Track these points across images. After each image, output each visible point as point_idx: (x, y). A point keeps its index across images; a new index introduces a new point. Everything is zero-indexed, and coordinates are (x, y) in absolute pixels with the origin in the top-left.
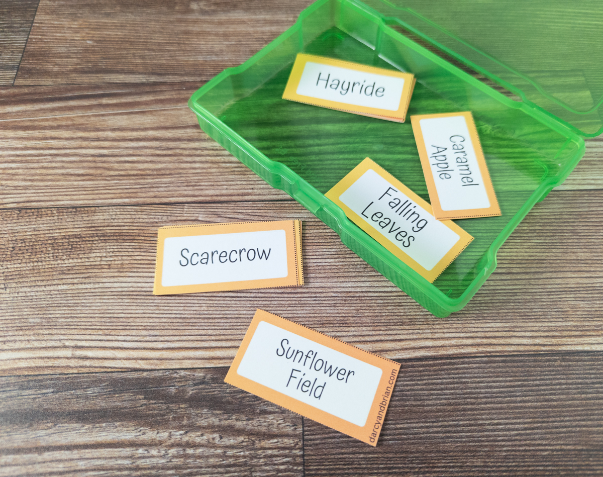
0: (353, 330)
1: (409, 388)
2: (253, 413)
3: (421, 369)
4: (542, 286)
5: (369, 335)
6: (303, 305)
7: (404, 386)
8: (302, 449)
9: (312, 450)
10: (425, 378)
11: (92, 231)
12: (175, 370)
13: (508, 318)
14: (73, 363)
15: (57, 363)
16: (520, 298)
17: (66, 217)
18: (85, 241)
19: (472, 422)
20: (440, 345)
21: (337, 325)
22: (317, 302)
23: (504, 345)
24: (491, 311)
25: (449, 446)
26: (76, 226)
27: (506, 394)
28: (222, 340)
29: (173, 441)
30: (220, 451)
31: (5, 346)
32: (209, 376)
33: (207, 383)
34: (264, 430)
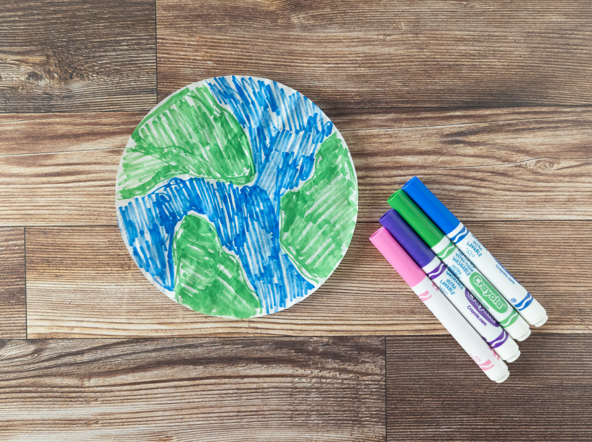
0: (418, 317)
2: (358, 362)
4: (542, 292)
6: (387, 300)
8: (385, 381)
9: (390, 382)
12: (311, 337)
14: (250, 331)
15: (240, 330)
21: (409, 313)
25: (467, 382)
28: (337, 320)
29: (313, 375)
30: (340, 381)
31: (207, 320)
32: (331, 341)
33: (330, 345)
34: (364, 371)
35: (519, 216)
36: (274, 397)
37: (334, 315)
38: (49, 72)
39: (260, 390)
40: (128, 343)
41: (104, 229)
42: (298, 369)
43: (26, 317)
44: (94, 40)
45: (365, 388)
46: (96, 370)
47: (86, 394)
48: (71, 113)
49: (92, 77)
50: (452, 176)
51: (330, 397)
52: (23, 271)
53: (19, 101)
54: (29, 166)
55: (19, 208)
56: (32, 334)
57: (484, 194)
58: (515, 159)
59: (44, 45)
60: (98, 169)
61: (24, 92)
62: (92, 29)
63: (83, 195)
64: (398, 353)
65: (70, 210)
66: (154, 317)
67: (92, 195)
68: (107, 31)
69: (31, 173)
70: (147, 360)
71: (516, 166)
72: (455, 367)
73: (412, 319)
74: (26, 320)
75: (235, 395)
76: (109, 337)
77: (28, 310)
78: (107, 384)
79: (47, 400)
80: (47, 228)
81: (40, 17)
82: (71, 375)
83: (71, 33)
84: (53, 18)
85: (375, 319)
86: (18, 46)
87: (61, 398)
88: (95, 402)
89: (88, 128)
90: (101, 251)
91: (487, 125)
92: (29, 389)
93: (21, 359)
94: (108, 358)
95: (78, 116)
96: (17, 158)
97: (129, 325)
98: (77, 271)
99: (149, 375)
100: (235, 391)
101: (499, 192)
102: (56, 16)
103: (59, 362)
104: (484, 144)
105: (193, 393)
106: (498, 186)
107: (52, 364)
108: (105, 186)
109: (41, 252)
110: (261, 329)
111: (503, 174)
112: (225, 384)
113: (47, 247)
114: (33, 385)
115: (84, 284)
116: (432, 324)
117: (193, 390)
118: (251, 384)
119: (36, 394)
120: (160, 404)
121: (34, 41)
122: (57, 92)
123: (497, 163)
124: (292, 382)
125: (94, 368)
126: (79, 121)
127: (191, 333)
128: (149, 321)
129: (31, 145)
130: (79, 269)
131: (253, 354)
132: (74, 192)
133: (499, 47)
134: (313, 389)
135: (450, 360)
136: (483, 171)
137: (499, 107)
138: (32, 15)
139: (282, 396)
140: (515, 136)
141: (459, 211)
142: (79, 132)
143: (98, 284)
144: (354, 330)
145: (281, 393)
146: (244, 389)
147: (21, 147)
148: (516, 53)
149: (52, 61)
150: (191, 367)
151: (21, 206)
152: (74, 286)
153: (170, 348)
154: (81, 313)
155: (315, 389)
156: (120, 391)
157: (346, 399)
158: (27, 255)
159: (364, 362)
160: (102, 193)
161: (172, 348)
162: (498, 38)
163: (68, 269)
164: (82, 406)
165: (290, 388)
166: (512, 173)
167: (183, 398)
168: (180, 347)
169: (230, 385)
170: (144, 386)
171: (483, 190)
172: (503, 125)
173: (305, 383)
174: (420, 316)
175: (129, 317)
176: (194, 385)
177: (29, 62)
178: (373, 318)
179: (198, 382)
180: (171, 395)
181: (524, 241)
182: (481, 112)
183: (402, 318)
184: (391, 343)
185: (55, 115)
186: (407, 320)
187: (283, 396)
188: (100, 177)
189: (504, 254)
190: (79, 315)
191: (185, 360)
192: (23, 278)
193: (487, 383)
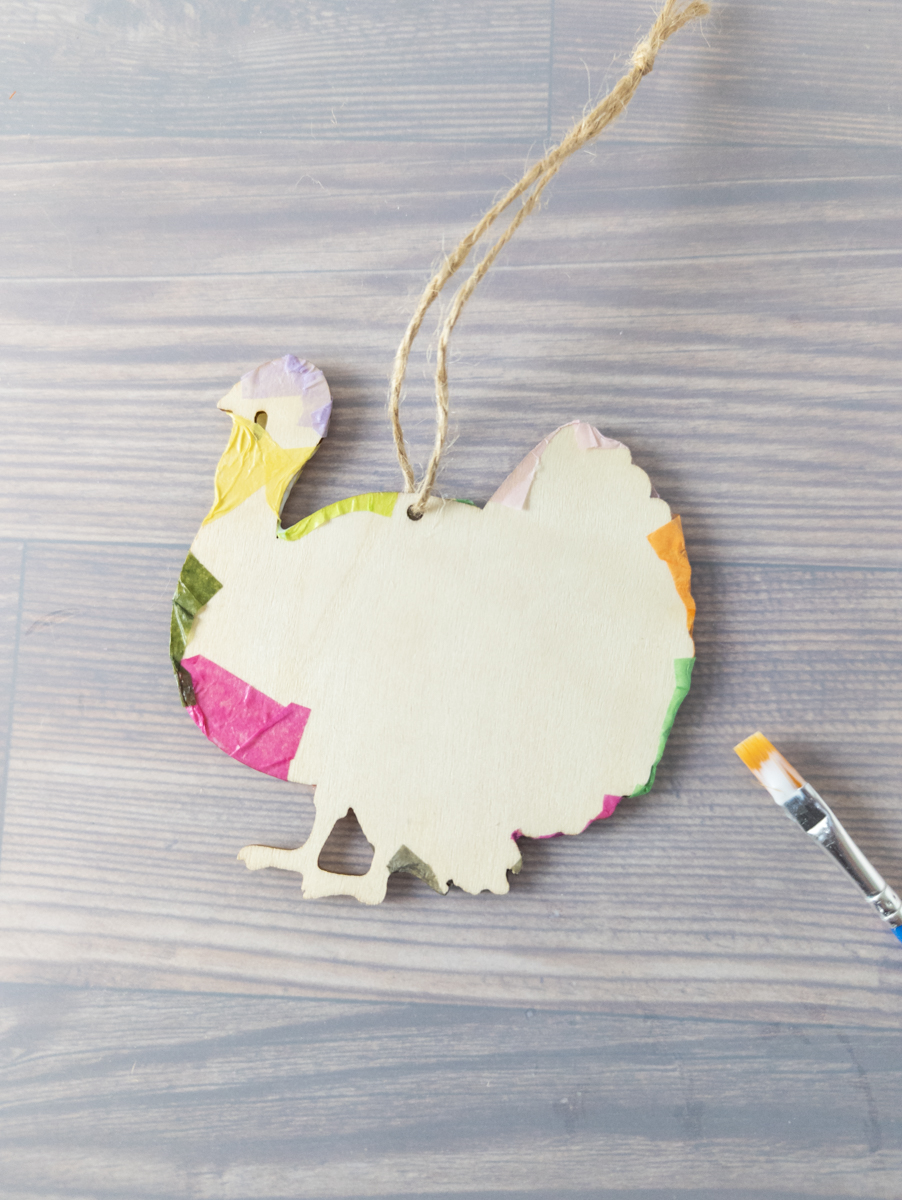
11: (867, 642)
17: (790, 595)
18: (855, 673)
26: (823, 626)
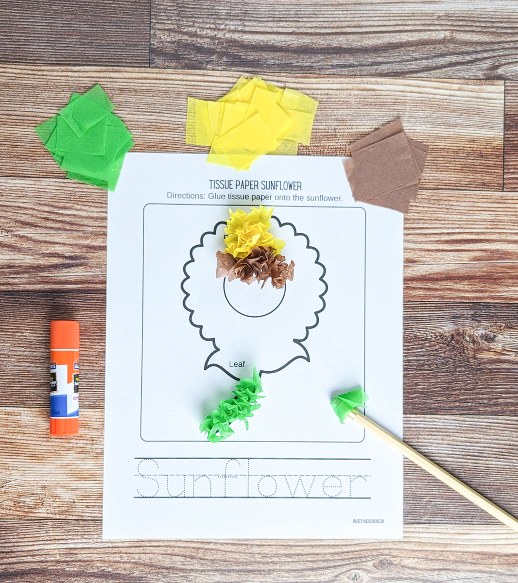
0: (116, 85)
1: (87, 49)
2: (178, 43)
3: (78, 59)
5: (107, 82)
6: (147, 104)
7: (90, 51)
8: (151, 22)
9: (146, 21)
10: (76, 54)
12: (224, 70)
13: (18, 86)
14: (284, 79)
15: (294, 80)
16: (7, 98)
19: (53, 28)
20: (64, 73)
21: (126, 89)
22: (137, 105)
23: (24, 69)
24: (27, 91)
25: (69, 17)
27: (30, 41)
28: (197, 86)
29: (223, 32)
30: (197, 25)
31: (326, 92)
32: (204, 65)
33: (205, 61)
34: (172, 34)
35: (10, 181)
36: (262, 12)
37: (200, 91)
38: (474, 342)
39: (276, 19)
40: (405, 72)
41: (425, 186)
42: (237, 39)
43: (505, 102)
44: (428, 372)
45: (171, 16)
46: (438, 46)
47: (449, 23)
48: (453, 301)
49: (431, 336)
50: (77, 225)
51: (208, 9)
52: (506, 148)
53: (505, 314)
54: (497, 251)
55: (508, 210)
56: (500, 85)
57: (45, 205)
58: (12, 239)
59: (478, 369)
60: (429, 245)
61: (498, 324)
62: (430, 383)
63: (444, 220)
64: (138, 50)
65: (458, 206)
66: (379, 97)
67: (436, 220)
68: (415, 380)
69: (495, 244)
70: (387, 54)
71: (12, 231)
72: (80, 33)
73: (122, 84)
74: (505, 99)
75: (302, 16)
76: (424, 79)
77: (503, 109)
78: (428, 33)
79: (487, 19)
80: (481, 189)
81: (481, 396)
82: (462, 43)
83: (451, 379)
84: (468, 394)
85: (159, 85)
86: (503, 369)
87: (473, 21)
88: (440, 15)
89: (437, 286)
90: (429, 164)
91: (40, 273)
92: (505, 31)
93: (511, 61)
94: (426, 58)
95: (447, 298)
96: (507, 258)
97: (404, 90)
98: (453, 146)
99: (386, 39)
100: (301, 20)
101: (30, 207)
102: (465, 397)
103: (474, 57)
104: (44, 255)
105: (343, 19)
106: (31, 212)
107: (481, 55)
108: (423, 228)
109: (488, 166)
110: (273, 81)
111: (25, 224)
112: (311, 28)
113: (482, 170)
114: (499, 35)
115: (446, 133)
116: (102, 78)
117: (343, 23)
118: (286, 26)
119: (497, 26)
120: (376, 10)
121: (488, 373)
122: (467, 322)
123: (32, 235)
124: (244, 26)
125: (440, 49)
126: (446, 293)
127: (342, 80)
128: (384, 93)
129: (494, 271)
130: (451, 148)
131: (282, 56)
132: (453, 224)
133: (25, 351)
134: (224, 19)
135: (85, 41)
136: (46, 228)
137: (28, 291)
138: (489, 399)
139: (255, 12)
140: (12, 262)
141: (71, 189)
142: (447, 282)
143: (433, 132)
144: (181, 75)
145: (256, 16)
146: (292, 21)
147: (504, 269)
148: (9, 344)
149: (471, 353)
150: (344, 46)
151: (507, 211)
152: (456, 130)
153: (364, 66)
154: (451, 104)
155: (222, 19)
156: (415, 25)
157: (191, 6)
158: (502, 163)
159: (172, 43)
160: (426, 221)
161: (362, 65)
162: (27, 360)
163: (461, 148)
164: (453, 12)
165: (246, 20)
166: (17, 224)
167: (353, 16)
168: (354, 66)
169: (307, 26)
170: (391, 29)
171: (46, 208)
172: (24, 273)
173: (232, 25)
174: (114, 86)
175: (404, 98)
176: (342, 27)
177: (493, 353)
178: (162, 86)
179: (338, 30)
180: (365, 19)
181: (6, 156)
182: (46, 287)
183: (133, 86)
184: (144, 60)
185: (469, 299)
186: (128, 82)
187: (253, 12)
188: (427, 237)
189: (27, 144)
190: (453, 101)
191: (350, 53)
192: (506, 141)
193: (48, 15)
